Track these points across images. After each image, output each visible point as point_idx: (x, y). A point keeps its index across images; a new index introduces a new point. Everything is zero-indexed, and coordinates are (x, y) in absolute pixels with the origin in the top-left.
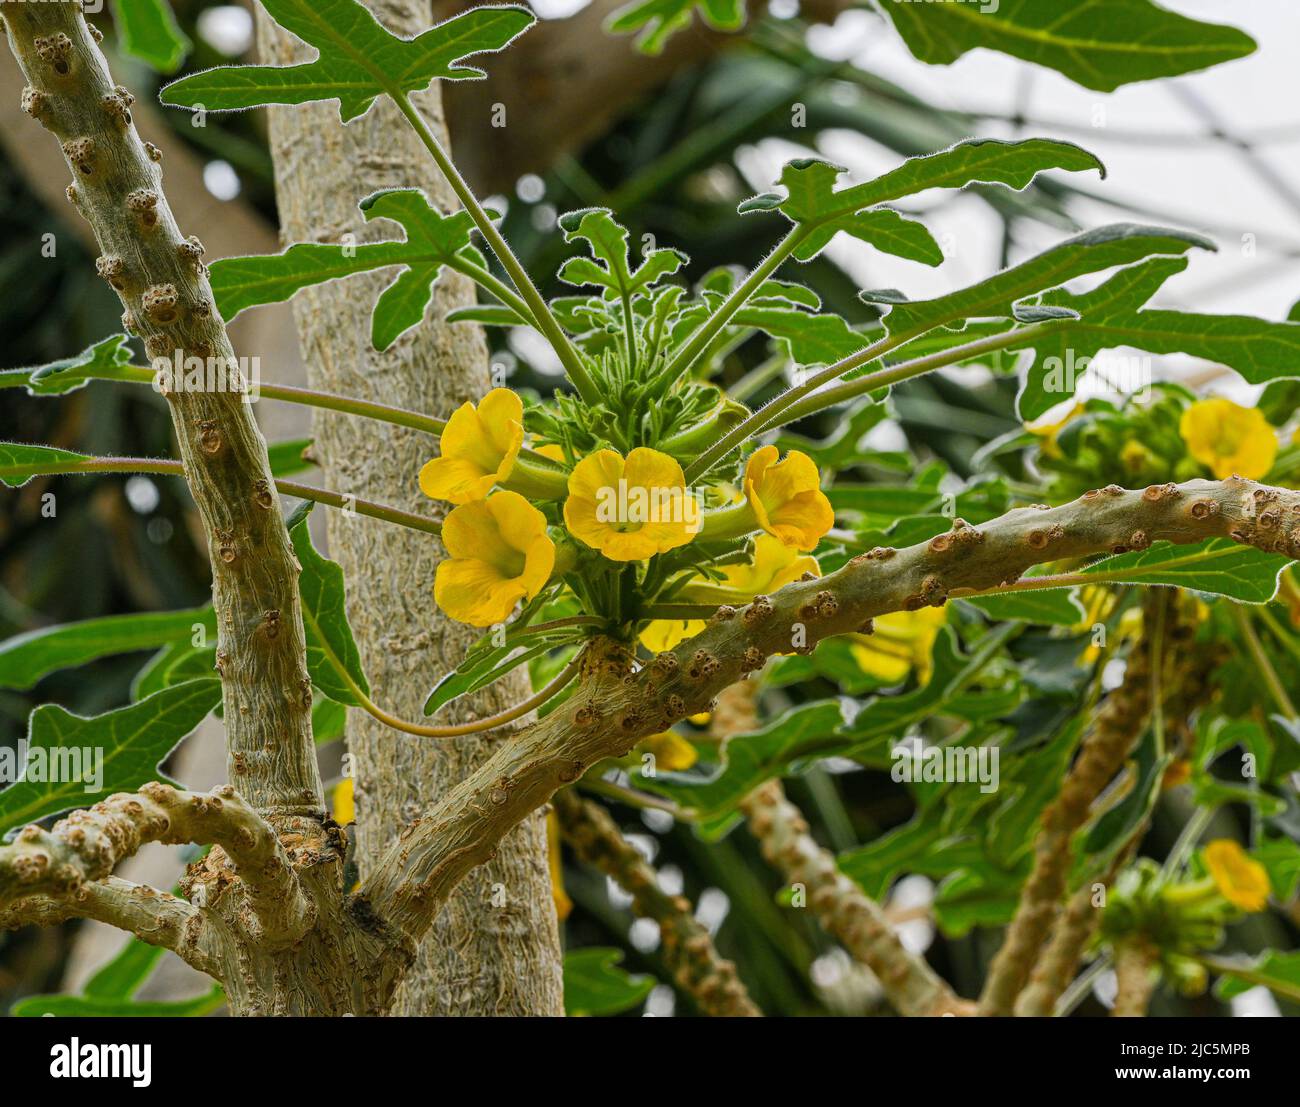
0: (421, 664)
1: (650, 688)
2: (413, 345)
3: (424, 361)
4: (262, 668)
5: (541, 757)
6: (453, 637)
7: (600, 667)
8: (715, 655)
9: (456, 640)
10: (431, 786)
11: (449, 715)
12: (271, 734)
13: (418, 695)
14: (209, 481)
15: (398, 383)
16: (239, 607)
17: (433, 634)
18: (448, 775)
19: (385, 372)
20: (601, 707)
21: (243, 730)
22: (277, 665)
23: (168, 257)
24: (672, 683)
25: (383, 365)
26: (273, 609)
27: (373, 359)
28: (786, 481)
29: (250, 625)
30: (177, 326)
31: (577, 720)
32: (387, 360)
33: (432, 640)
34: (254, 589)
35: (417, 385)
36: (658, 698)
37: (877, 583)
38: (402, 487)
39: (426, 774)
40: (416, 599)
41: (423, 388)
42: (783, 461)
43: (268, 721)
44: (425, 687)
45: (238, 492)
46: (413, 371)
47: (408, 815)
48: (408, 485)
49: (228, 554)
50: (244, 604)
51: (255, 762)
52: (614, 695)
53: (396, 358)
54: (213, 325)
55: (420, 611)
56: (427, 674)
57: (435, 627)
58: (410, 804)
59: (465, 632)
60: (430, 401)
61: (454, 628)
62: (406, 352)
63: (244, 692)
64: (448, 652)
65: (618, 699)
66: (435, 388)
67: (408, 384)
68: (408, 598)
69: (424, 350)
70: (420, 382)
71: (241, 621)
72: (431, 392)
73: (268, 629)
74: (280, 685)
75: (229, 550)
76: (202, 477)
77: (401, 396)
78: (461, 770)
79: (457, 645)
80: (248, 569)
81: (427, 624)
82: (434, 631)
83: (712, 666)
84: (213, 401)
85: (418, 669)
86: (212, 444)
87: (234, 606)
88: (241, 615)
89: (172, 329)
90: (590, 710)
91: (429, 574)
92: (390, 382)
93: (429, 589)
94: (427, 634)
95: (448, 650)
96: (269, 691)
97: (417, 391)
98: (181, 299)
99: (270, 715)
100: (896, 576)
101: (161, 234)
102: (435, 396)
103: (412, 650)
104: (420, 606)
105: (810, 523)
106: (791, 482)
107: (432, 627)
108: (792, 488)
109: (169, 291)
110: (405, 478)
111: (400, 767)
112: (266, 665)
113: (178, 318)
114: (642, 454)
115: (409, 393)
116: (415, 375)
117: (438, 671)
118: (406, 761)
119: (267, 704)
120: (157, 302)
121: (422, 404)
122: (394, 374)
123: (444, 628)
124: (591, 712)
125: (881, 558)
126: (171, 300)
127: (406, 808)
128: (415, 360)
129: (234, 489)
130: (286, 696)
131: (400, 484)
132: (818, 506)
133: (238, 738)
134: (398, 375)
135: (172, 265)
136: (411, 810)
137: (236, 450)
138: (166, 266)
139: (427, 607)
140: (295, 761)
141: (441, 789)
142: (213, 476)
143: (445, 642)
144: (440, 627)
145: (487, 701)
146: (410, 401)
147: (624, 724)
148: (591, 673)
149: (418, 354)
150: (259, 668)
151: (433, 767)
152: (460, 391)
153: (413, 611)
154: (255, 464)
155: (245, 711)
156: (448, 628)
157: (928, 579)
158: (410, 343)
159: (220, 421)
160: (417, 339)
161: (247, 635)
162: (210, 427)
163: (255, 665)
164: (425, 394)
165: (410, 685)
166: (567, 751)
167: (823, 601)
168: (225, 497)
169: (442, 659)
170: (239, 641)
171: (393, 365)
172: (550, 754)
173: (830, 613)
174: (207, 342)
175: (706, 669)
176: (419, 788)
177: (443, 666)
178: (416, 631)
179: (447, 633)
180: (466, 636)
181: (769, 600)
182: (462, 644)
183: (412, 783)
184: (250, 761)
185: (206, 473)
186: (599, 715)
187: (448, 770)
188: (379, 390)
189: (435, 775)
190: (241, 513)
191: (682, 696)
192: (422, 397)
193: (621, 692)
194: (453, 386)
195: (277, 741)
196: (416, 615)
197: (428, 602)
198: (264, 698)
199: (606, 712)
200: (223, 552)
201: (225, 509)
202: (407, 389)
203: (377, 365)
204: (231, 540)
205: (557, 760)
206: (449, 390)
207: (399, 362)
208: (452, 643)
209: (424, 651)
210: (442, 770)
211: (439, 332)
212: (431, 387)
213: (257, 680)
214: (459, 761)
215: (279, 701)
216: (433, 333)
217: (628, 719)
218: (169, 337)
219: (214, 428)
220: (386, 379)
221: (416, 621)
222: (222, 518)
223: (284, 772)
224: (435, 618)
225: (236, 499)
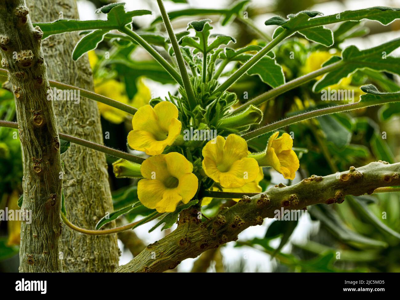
0: (73, 194)
1: (213, 231)
2: (63, 44)
3: (68, 52)
4: (46, 217)
5: (163, 259)
6: (86, 181)
7: (189, 219)
8: (243, 218)
9: (88, 183)
10: (79, 250)
11: (86, 217)
12: (46, 247)
13: (72, 208)
14: (33, 137)
15: (58, 62)
16: (39, 191)
17: (78, 180)
18: (86, 245)
19: (51, 56)
20: (190, 238)
21: (34, 245)
22: (52, 217)
23: (30, 37)
24: (223, 230)
25: (50, 53)
26: (54, 193)
27: (45, 50)
28: (279, 145)
29: (43, 200)
30: (30, 69)
31: (180, 244)
32: (52, 51)
33: (78, 182)
34: (47, 184)
35: (66, 64)
36: (217, 236)
37: (315, 192)
38: (61, 111)
39: (77, 244)
40: (70, 163)
41: (68, 65)
42: (280, 138)
43: (46, 241)
44: (75, 204)
45: (47, 142)
46: (64, 56)
47: (68, 262)
48: (64, 110)
49: (37, 169)
50: (41, 190)
51: (38, 259)
52: (196, 233)
53: (56, 50)
54: (44, 68)
55: (72, 169)
56: (75, 198)
57: (79, 177)
58: (69, 258)
59: (91, 179)
60: (72, 71)
61: (87, 177)
62: (61, 47)
63: (36, 228)
64: (85, 188)
65: (198, 235)
66: (74, 65)
67: (62, 62)
68: (66, 163)
69: (68, 47)
70: (67, 62)
71: (39, 198)
72: (72, 67)
73: (51, 202)
74: (52, 226)
75: (39, 167)
76: (30, 135)
77: (59, 68)
78: (92, 243)
79: (88, 185)
80: (46, 176)
81: (75, 175)
82: (78, 178)
83: (242, 223)
84: (41, 102)
85: (71, 196)
86: (39, 121)
87: (36, 191)
88: (39, 195)
89: (28, 70)
90: (186, 239)
91: (75, 152)
92: (54, 61)
93: (75, 159)
94: (75, 180)
95: (85, 187)
96: (47, 228)
97: (66, 66)
98: (34, 57)
99: (47, 239)
100: (324, 189)
101: (27, 27)
102: (74, 69)
103: (68, 187)
104: (71, 167)
105: (288, 164)
106: (281, 145)
107: (77, 177)
108: (281, 148)
109: (30, 54)
110: (63, 107)
111: (64, 240)
112: (47, 217)
113: (31, 65)
114: (232, 137)
115: (63, 67)
116: (65, 59)
117: (80, 197)
118: (68, 237)
119: (46, 235)
120: (25, 59)
121: (68, 72)
122: (55, 57)
123: (83, 177)
124: (186, 241)
125: (317, 181)
126: (31, 58)
127: (68, 259)
128: (64, 51)
129: (45, 141)
130: (55, 230)
131: (60, 109)
132: (292, 157)
133: (30, 248)
134: (57, 58)
135: (31, 41)
136: (70, 260)
137: (48, 124)
138: (29, 41)
139: (75, 167)
140: (55, 259)
141: (84, 251)
142: (36, 135)
143: (83, 184)
144: (81, 177)
145: (101, 211)
146: (63, 71)
147: (201, 247)
148: (185, 222)
149: (65, 49)
150: (45, 218)
151: (80, 241)
152: (83, 66)
153: (69, 169)
154: (54, 129)
155: (35, 237)
156: (84, 177)
157: (338, 192)
158: (62, 44)
159: (43, 111)
160: (65, 42)
161: (41, 204)
162: (38, 114)
163: (42, 218)
164: (70, 68)
165: (68, 203)
166: (174, 256)
167: (293, 199)
168: (40, 144)
169: (82, 191)
170: (37, 207)
171: (55, 53)
172: (167, 258)
173: (296, 205)
174: (41, 76)
175: (239, 225)
176: (73, 250)
177: (83, 194)
178: (70, 178)
179: (84, 180)
180: (92, 181)
181: (268, 196)
182: (90, 185)
183: (70, 248)
184: (36, 259)
185: (32, 133)
186: (190, 242)
187: (86, 243)
188: (49, 64)
189: (81, 245)
190: (46, 152)
191: (227, 235)
192: (69, 69)
193: (199, 232)
194: (80, 64)
195: (49, 251)
196: (70, 171)
197: (75, 165)
198: (45, 231)
199: (193, 241)
200: (35, 168)
201: (39, 149)
202: (62, 65)
203: (47, 53)
204: (40, 163)
205: (170, 261)
206: (79, 66)
207: (58, 52)
208: (86, 184)
209: (74, 187)
210: (84, 243)
211: (73, 38)
212: (72, 65)
213: (43, 223)
214: (91, 239)
215: (51, 233)
216: (71, 39)
217: (203, 245)
218: (26, 74)
219: (40, 114)
220: (52, 59)
221: (70, 173)
222: (37, 153)
223: (51, 264)
224: (78, 172)
225: (45, 145)
